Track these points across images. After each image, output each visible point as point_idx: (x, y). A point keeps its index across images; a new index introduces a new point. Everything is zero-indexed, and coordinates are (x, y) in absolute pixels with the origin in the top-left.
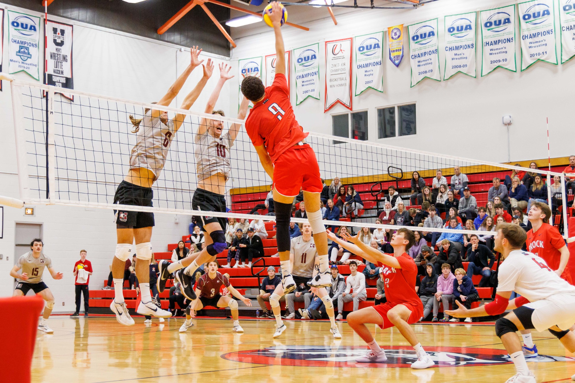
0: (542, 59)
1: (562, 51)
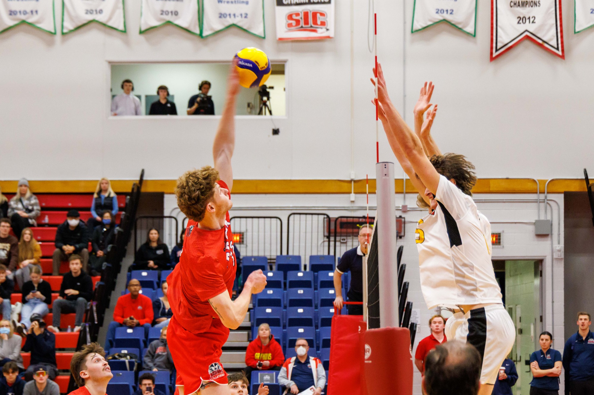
0: (30, 20)
1: (63, 15)
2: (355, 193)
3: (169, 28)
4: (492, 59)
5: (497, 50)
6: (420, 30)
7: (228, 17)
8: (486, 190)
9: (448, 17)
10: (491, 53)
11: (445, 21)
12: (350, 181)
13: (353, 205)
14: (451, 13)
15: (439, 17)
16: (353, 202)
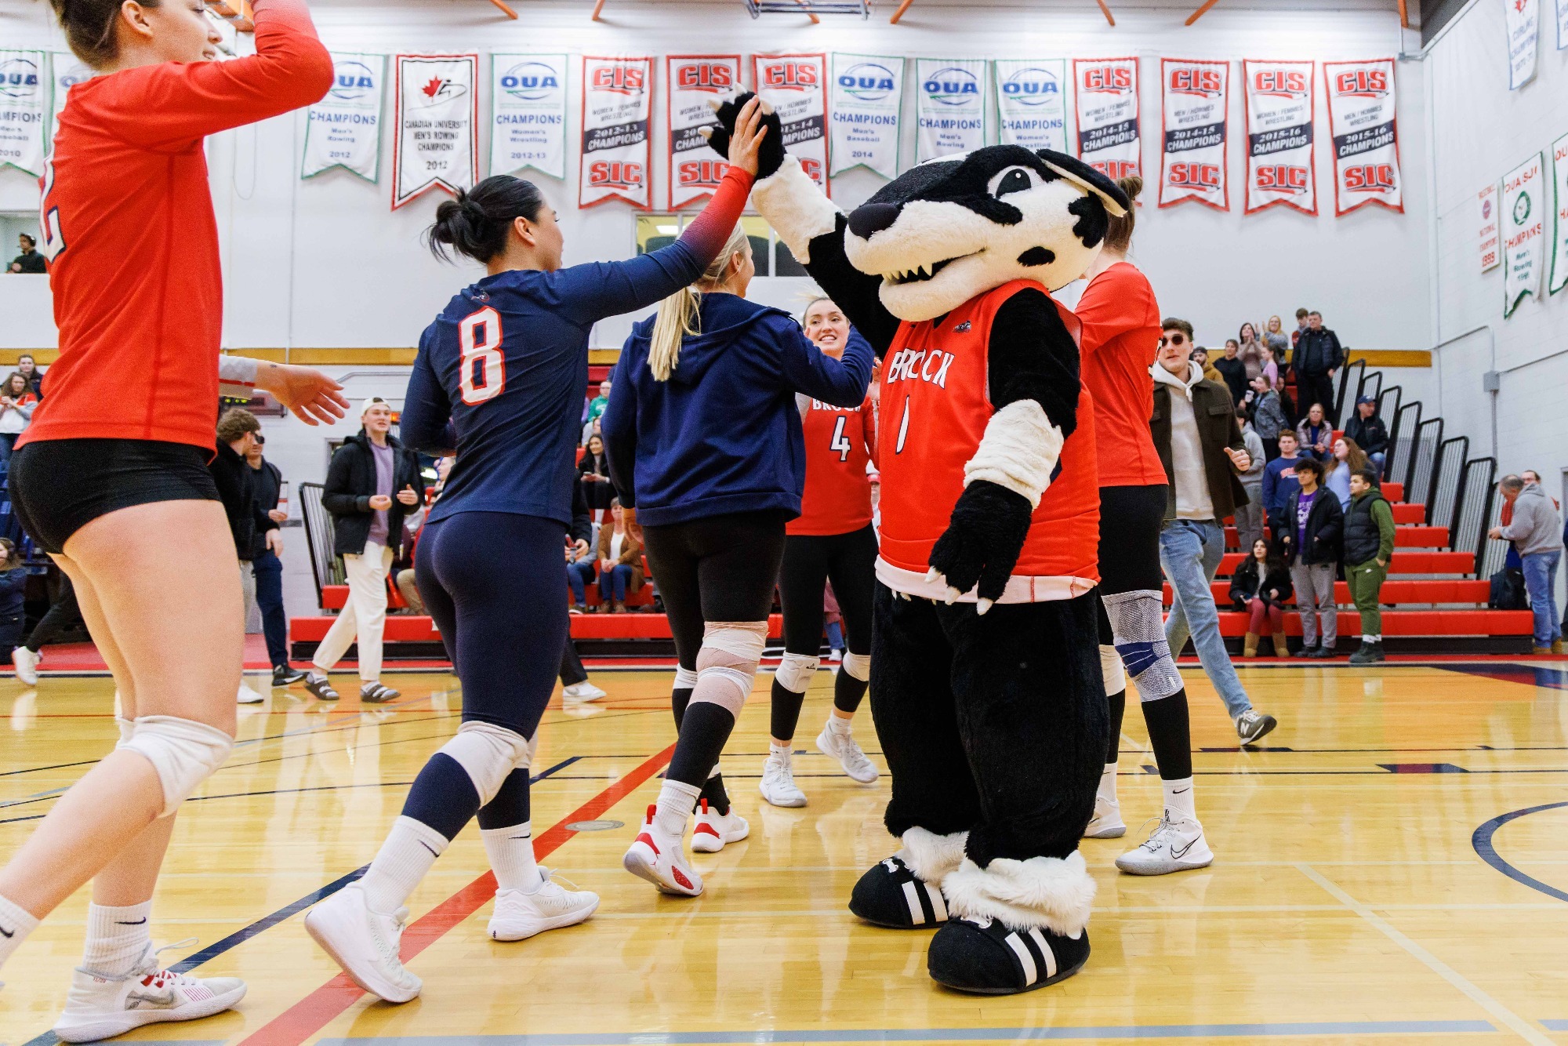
4: (393, 208)
5: (400, 199)
6: (311, 176)
8: (387, 361)
9: (344, 161)
10: (393, 202)
11: (341, 166)
14: (348, 157)
15: (333, 161)
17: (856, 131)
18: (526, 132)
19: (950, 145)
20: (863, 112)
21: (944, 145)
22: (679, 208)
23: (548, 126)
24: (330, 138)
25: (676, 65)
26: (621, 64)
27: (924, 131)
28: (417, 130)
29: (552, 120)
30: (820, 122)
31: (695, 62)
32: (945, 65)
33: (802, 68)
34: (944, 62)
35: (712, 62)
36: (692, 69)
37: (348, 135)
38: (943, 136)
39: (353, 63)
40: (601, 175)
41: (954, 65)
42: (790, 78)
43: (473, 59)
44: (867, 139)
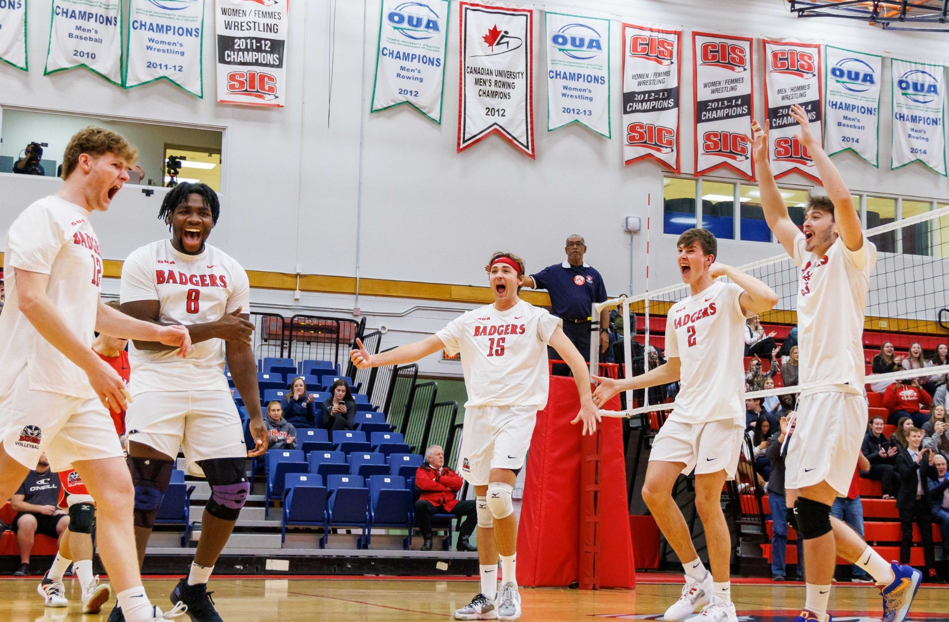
2: (299, 290)
3: (83, 71)
4: (460, 150)
5: (464, 142)
6: (380, 110)
7: (159, 67)
8: (448, 297)
9: (412, 99)
10: (459, 144)
11: (408, 103)
12: (296, 276)
13: (296, 304)
14: (415, 95)
15: (402, 98)
16: (297, 300)
17: (845, 118)
18: (575, 89)
19: (917, 138)
20: (850, 101)
21: (914, 137)
22: (703, 173)
23: (593, 86)
24: (398, 75)
25: (700, 40)
26: (655, 35)
27: (898, 123)
28: (479, 76)
29: (596, 79)
30: (816, 109)
31: (717, 41)
32: (914, 67)
33: (802, 55)
34: (913, 65)
35: (730, 42)
36: (714, 46)
37: (416, 74)
38: (912, 130)
39: (421, 5)
40: (638, 135)
41: (920, 67)
42: (793, 65)
43: (529, 14)
44: (855, 127)
